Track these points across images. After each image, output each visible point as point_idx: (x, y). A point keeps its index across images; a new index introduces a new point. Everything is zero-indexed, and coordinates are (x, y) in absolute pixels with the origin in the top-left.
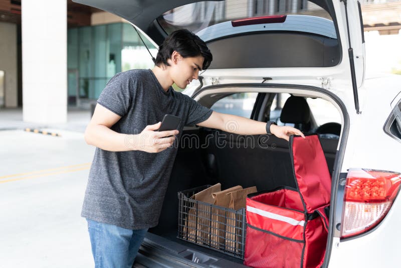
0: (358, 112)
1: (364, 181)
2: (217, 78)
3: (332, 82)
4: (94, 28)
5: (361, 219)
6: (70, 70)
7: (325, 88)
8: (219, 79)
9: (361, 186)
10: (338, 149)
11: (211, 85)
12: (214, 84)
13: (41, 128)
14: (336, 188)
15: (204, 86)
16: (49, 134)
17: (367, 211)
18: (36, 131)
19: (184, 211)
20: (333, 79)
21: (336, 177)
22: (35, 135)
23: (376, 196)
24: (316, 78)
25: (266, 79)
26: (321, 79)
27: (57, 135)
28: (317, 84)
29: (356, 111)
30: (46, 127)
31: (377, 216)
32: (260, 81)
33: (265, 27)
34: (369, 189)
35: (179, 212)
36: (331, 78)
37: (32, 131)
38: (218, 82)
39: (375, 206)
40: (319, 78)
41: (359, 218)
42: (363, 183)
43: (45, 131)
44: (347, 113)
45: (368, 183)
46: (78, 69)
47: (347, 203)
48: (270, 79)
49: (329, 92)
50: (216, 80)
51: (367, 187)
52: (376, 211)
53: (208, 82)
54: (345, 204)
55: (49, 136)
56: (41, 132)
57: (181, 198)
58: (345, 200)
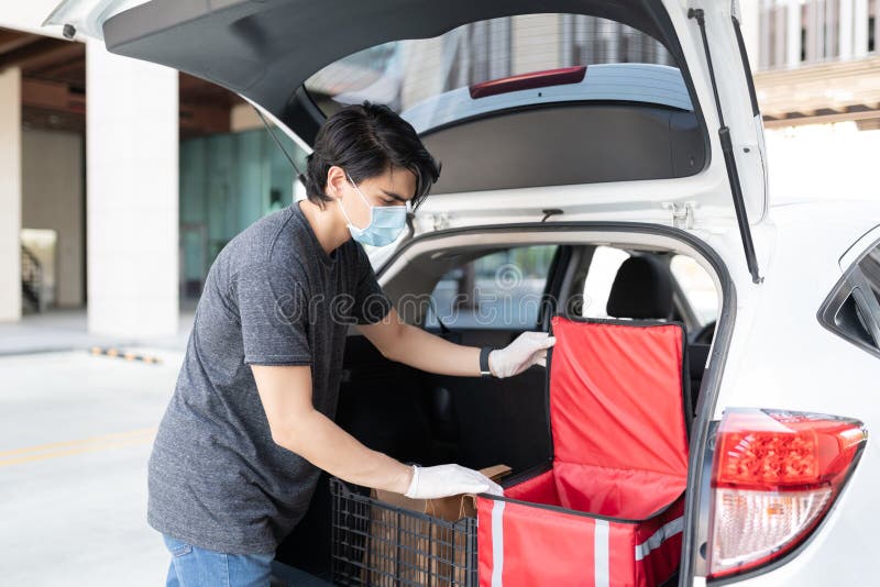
0: (756, 279)
1: (765, 439)
2: (445, 216)
3: (698, 213)
4: (237, 138)
5: (760, 532)
6: (184, 226)
7: (681, 227)
8: (450, 217)
9: (757, 453)
10: (707, 367)
11: (432, 230)
12: (439, 229)
13: (122, 346)
14: (699, 458)
15: (416, 235)
16: (139, 358)
17: (773, 510)
18: (113, 352)
19: (342, 523)
20: (698, 207)
21: (700, 432)
22: (111, 362)
23: (794, 477)
24: (659, 205)
25: (549, 212)
26: (670, 208)
27: (155, 361)
28: (664, 218)
29: (750, 277)
30: (135, 345)
31: (798, 523)
32: (539, 219)
33: (540, 95)
34: (778, 457)
35: (333, 524)
36: (693, 204)
37: (105, 353)
38: (447, 224)
39: (794, 500)
40: (666, 206)
41: (756, 529)
42: (763, 444)
43: (130, 352)
44: (731, 282)
45: (775, 444)
46: (206, 222)
47: (720, 492)
48: (558, 212)
49: (691, 236)
50: (443, 219)
51: (771, 453)
52: (797, 512)
53: (425, 225)
54: (715, 493)
55: (138, 364)
56: (121, 356)
57: (336, 493)
58: (715, 485)
